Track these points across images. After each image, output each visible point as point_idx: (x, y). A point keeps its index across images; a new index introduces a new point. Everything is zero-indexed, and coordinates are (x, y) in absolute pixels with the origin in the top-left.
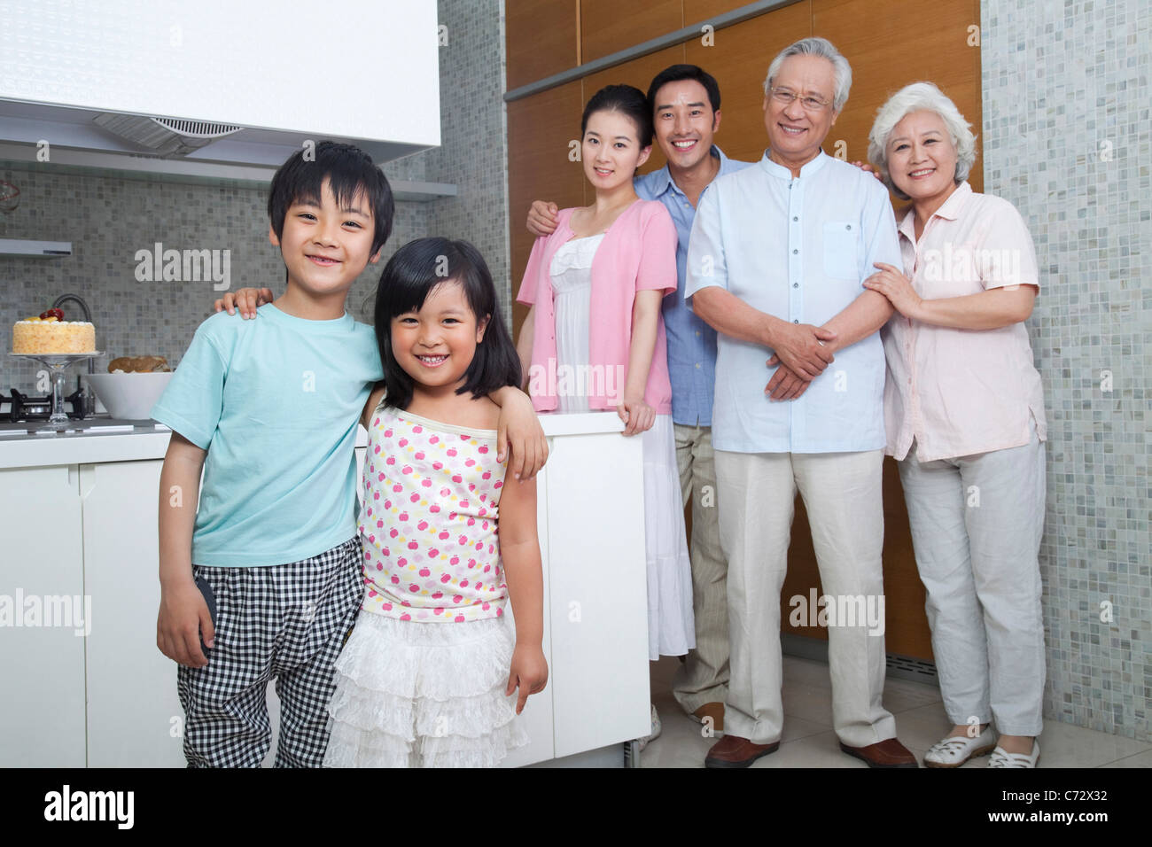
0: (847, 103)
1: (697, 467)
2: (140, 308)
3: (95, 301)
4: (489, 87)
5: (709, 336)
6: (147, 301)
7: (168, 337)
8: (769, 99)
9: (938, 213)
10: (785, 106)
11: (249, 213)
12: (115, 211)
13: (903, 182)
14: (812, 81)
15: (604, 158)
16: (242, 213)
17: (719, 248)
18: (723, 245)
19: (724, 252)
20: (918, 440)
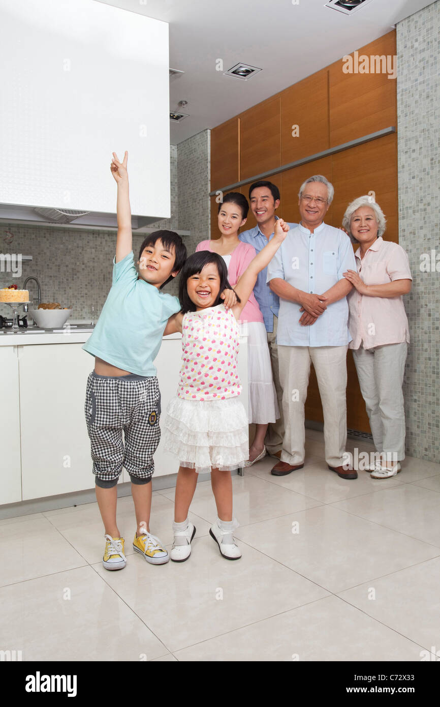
0: (333, 201)
1: (273, 353)
2: (60, 282)
3: (42, 279)
4: (204, 191)
5: (277, 299)
6: (63, 279)
7: (71, 294)
8: (301, 200)
9: (370, 248)
10: (308, 202)
11: (104, 243)
12: (50, 243)
13: (356, 234)
14: (319, 192)
15: (227, 222)
16: (101, 243)
17: (280, 262)
18: (282, 261)
19: (282, 264)
20: (364, 340)
